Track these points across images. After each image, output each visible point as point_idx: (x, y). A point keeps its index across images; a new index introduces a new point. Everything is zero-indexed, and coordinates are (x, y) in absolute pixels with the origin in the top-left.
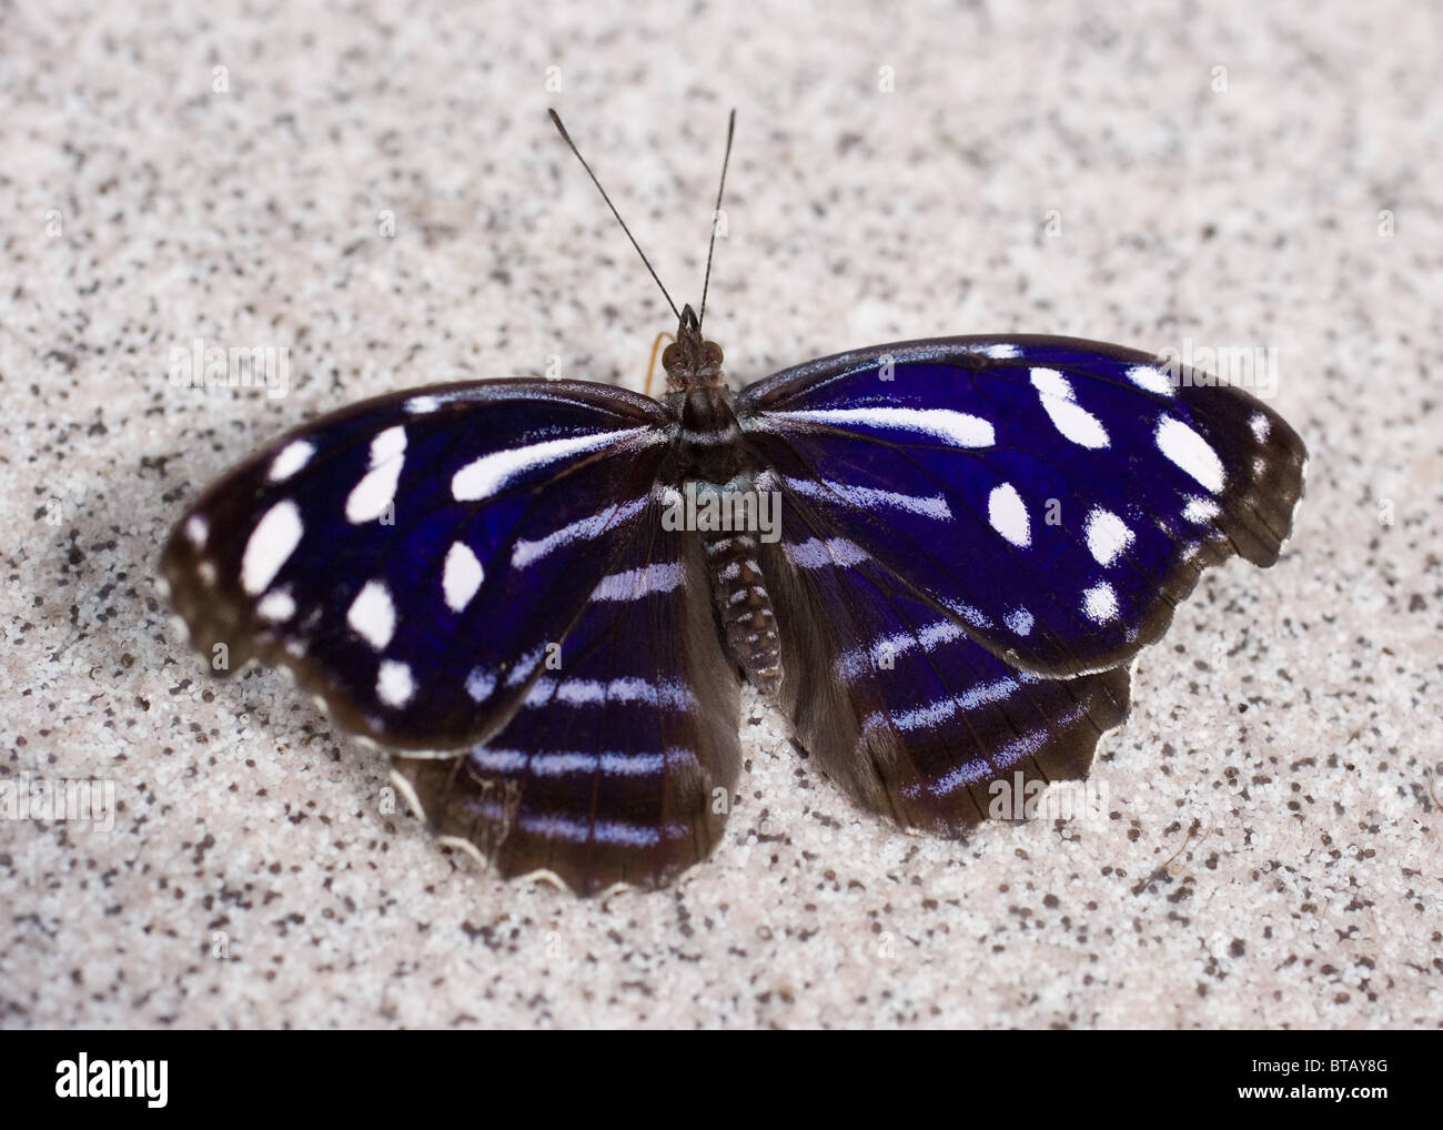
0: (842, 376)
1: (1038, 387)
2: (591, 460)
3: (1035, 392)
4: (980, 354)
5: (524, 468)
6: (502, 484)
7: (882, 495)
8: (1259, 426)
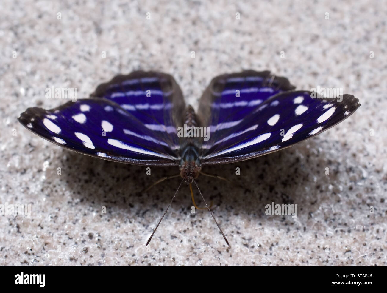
0: (149, 160)
1: (93, 146)
2: (227, 147)
3: (94, 145)
4: (108, 156)
5: (248, 142)
6: (256, 138)
7: (142, 137)
8: (30, 126)
